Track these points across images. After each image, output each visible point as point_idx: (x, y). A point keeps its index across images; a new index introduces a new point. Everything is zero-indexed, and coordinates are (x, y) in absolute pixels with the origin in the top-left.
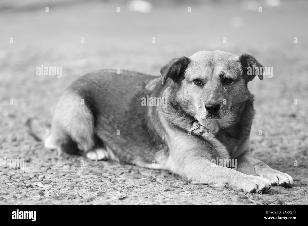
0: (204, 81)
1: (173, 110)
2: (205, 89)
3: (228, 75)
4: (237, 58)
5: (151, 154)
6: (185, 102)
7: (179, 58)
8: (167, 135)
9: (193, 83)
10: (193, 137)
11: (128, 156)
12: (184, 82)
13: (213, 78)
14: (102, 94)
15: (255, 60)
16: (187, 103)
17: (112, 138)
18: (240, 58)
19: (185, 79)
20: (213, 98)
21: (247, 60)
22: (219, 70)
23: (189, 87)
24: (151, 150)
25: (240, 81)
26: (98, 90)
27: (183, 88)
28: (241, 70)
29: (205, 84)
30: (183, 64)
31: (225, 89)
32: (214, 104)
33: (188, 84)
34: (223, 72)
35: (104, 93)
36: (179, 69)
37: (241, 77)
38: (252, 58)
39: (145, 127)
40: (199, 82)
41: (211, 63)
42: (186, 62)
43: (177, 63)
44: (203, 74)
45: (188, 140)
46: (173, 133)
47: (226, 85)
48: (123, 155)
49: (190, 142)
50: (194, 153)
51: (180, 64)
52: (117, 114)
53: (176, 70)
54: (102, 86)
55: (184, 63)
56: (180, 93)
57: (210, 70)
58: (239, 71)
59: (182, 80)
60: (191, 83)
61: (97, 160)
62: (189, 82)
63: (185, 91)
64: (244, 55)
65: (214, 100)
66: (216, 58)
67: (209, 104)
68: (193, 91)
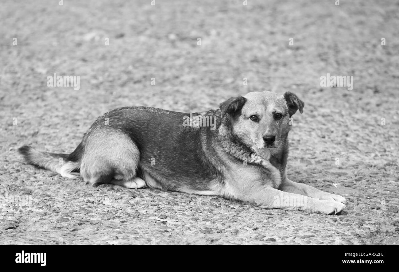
0: (260, 117)
1: (233, 144)
2: (261, 124)
3: (279, 111)
4: (282, 96)
5: (204, 183)
6: (241, 135)
7: (237, 98)
8: (225, 166)
9: (250, 119)
10: (256, 167)
11: (173, 185)
12: (241, 118)
13: (267, 115)
14: (143, 131)
15: (296, 97)
16: (243, 136)
17: (156, 169)
18: (284, 96)
19: (242, 116)
20: (269, 131)
21: (290, 97)
22: (272, 108)
23: (246, 122)
24: (204, 179)
25: (287, 115)
26: (139, 128)
27: (241, 123)
28: (287, 106)
29: (260, 119)
30: (240, 103)
31: (277, 124)
32: (270, 136)
33: (245, 120)
34: (275, 110)
35: (146, 130)
36: (236, 107)
37: (287, 112)
38: (294, 95)
39: (198, 161)
40: (255, 118)
41: (264, 102)
42: (243, 101)
43: (235, 102)
44: (259, 110)
45: (252, 171)
46: (235, 165)
47: (278, 120)
48: (167, 184)
49: (254, 173)
50: (260, 182)
51: (237, 102)
52: (164, 149)
53: (234, 107)
54: (142, 124)
55: (242, 102)
56: (237, 127)
57: (264, 108)
58: (286, 107)
59: (239, 117)
60: (248, 119)
61: (136, 189)
62: (246, 118)
63: (242, 126)
64: (287, 93)
65: (270, 132)
66: (267, 98)
67: (266, 136)
68: (250, 126)
